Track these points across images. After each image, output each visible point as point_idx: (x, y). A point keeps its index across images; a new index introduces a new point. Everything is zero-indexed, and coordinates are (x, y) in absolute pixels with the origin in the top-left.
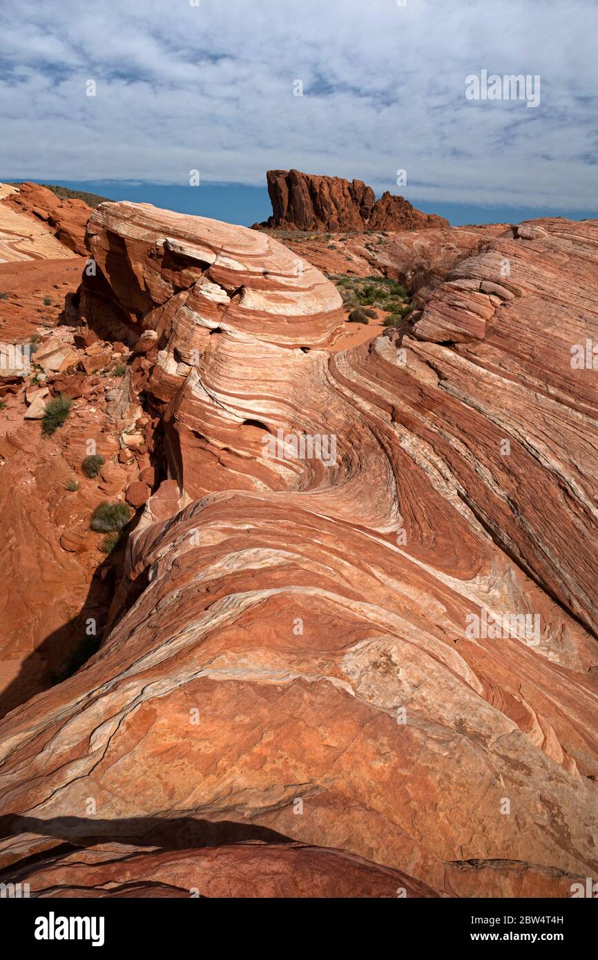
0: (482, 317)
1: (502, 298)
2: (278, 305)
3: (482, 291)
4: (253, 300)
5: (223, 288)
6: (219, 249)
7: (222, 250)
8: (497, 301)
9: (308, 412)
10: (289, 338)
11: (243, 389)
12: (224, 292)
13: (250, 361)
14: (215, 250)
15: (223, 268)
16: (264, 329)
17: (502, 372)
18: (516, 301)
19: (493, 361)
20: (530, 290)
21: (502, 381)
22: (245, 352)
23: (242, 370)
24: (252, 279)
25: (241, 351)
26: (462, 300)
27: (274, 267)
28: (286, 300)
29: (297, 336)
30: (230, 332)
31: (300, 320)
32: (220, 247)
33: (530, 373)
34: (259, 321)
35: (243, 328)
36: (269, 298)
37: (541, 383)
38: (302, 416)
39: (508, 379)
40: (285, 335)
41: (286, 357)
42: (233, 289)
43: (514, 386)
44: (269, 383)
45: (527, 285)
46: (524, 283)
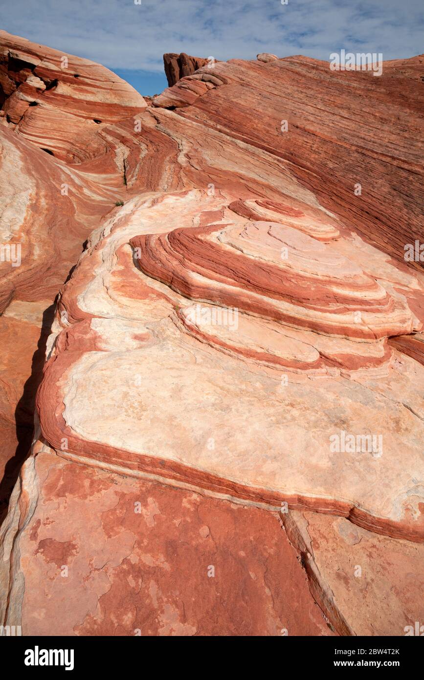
0: (197, 94)
1: (214, 84)
2: (81, 93)
3: (203, 80)
4: (63, 89)
5: (42, 80)
6: (43, 57)
7: (45, 58)
8: (211, 86)
9: (79, 145)
10: (84, 112)
11: (42, 133)
12: (43, 82)
13: (49, 120)
14: (41, 58)
15: (43, 68)
16: (67, 104)
17: (195, 119)
18: (224, 86)
19: (193, 114)
20: (234, 80)
21: (192, 123)
22: (49, 115)
23: (44, 123)
24: (64, 76)
25: (46, 114)
26: (187, 84)
27: (85, 73)
28: (87, 92)
29: (91, 112)
30: (42, 104)
31: (96, 104)
32: (44, 56)
33: (211, 119)
34: (64, 101)
35: (52, 103)
36: (75, 89)
37: (215, 123)
38: (74, 147)
39: (196, 122)
40: (81, 110)
41: (80, 122)
42: (49, 81)
43: (198, 126)
44: (61, 132)
45: (233, 77)
46: (231, 76)
